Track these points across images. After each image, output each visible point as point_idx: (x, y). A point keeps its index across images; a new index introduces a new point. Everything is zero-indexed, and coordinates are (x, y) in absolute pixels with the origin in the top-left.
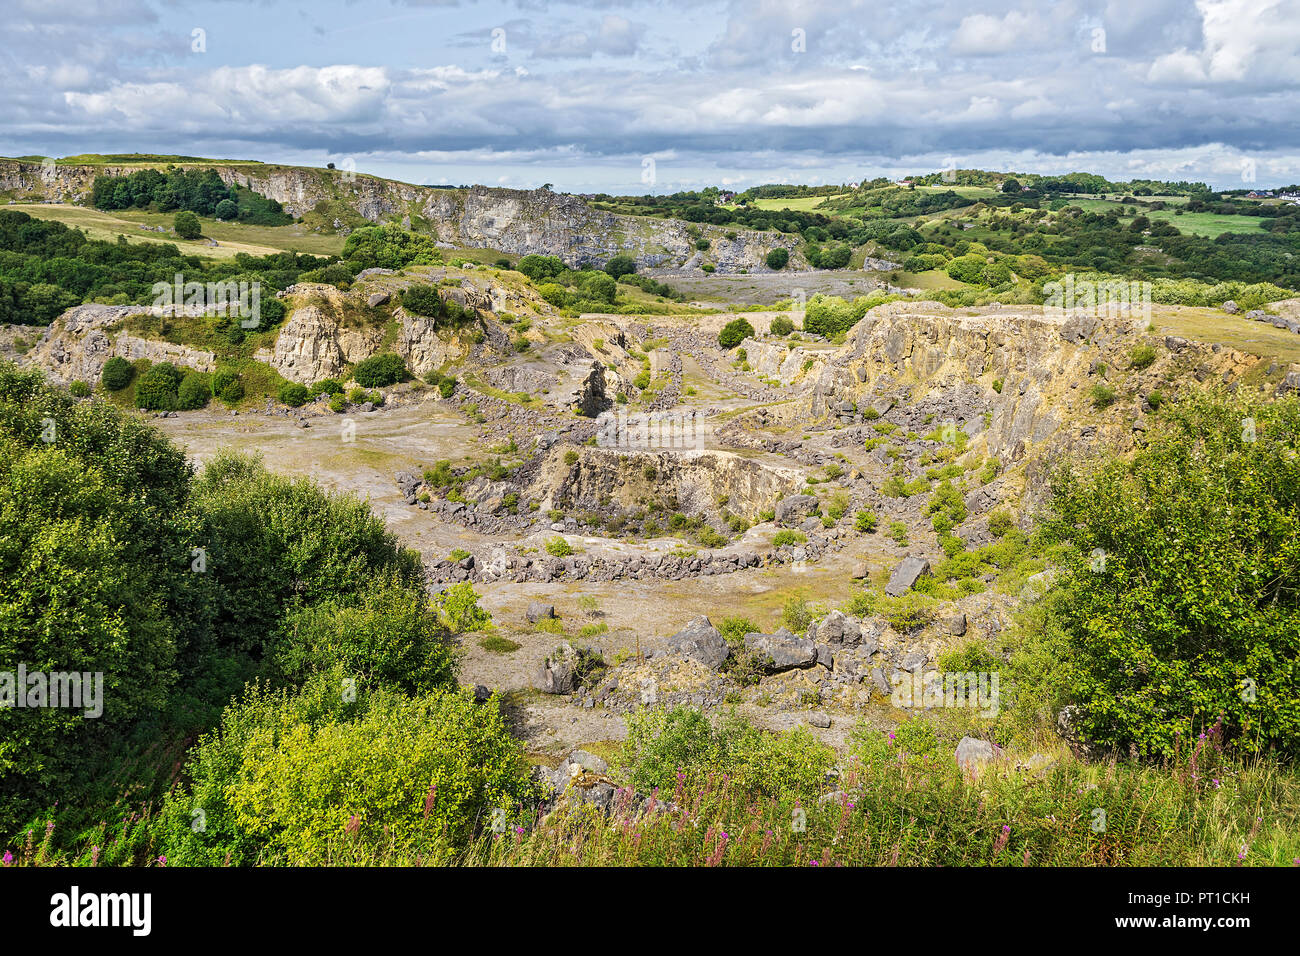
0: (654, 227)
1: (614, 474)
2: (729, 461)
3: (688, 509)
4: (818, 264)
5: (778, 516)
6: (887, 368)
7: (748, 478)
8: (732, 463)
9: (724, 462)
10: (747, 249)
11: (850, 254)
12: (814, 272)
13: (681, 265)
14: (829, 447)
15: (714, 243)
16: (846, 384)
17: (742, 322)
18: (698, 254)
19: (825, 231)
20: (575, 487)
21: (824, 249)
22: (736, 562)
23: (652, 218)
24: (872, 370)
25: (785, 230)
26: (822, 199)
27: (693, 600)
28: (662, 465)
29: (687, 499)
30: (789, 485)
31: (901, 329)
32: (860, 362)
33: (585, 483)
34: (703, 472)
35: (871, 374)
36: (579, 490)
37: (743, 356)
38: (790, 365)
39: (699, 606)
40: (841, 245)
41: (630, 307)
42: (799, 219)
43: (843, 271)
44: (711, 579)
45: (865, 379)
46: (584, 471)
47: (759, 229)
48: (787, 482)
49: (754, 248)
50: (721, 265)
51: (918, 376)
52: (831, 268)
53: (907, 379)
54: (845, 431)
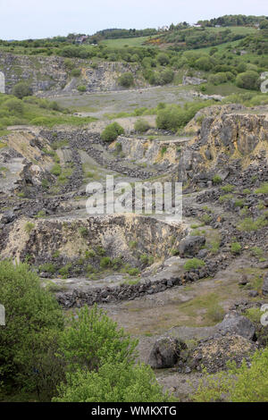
0: (42, 62)
1: (60, 235)
2: (134, 219)
3: (111, 254)
4: (153, 82)
5: (181, 251)
6: (223, 149)
7: (149, 229)
8: (136, 220)
9: (131, 220)
10: (106, 74)
11: (173, 74)
12: (151, 88)
13: (63, 87)
14: (196, 204)
15: (84, 71)
16: (198, 162)
17: (116, 124)
18: (73, 79)
19: (154, 60)
20: (34, 248)
21: (156, 72)
22: (166, 284)
23: (39, 56)
24: (213, 151)
25: (129, 61)
26: (147, 38)
27: (147, 311)
28: (90, 226)
29: (109, 247)
30: (178, 231)
31: (229, 124)
32: (206, 147)
33: (41, 244)
34: (117, 228)
35: (214, 154)
36: (38, 249)
37: (120, 147)
38: (152, 151)
39: (151, 315)
40: (166, 70)
41: (37, 119)
42: (137, 52)
43: (170, 86)
44: (153, 296)
45: (211, 158)
46: (39, 236)
47: (112, 60)
48: (176, 229)
49: (111, 73)
50: (90, 86)
51: (243, 153)
52: (162, 85)
53: (236, 155)
54: (204, 191)
